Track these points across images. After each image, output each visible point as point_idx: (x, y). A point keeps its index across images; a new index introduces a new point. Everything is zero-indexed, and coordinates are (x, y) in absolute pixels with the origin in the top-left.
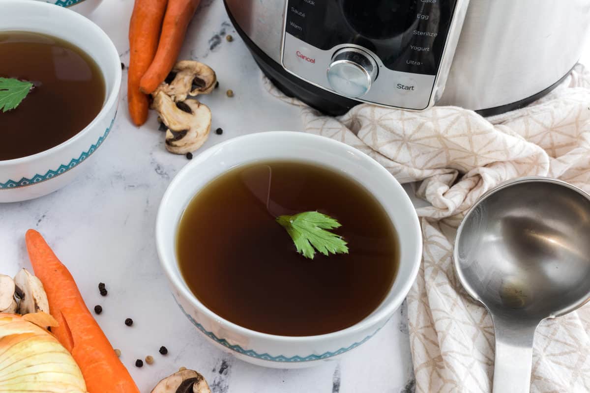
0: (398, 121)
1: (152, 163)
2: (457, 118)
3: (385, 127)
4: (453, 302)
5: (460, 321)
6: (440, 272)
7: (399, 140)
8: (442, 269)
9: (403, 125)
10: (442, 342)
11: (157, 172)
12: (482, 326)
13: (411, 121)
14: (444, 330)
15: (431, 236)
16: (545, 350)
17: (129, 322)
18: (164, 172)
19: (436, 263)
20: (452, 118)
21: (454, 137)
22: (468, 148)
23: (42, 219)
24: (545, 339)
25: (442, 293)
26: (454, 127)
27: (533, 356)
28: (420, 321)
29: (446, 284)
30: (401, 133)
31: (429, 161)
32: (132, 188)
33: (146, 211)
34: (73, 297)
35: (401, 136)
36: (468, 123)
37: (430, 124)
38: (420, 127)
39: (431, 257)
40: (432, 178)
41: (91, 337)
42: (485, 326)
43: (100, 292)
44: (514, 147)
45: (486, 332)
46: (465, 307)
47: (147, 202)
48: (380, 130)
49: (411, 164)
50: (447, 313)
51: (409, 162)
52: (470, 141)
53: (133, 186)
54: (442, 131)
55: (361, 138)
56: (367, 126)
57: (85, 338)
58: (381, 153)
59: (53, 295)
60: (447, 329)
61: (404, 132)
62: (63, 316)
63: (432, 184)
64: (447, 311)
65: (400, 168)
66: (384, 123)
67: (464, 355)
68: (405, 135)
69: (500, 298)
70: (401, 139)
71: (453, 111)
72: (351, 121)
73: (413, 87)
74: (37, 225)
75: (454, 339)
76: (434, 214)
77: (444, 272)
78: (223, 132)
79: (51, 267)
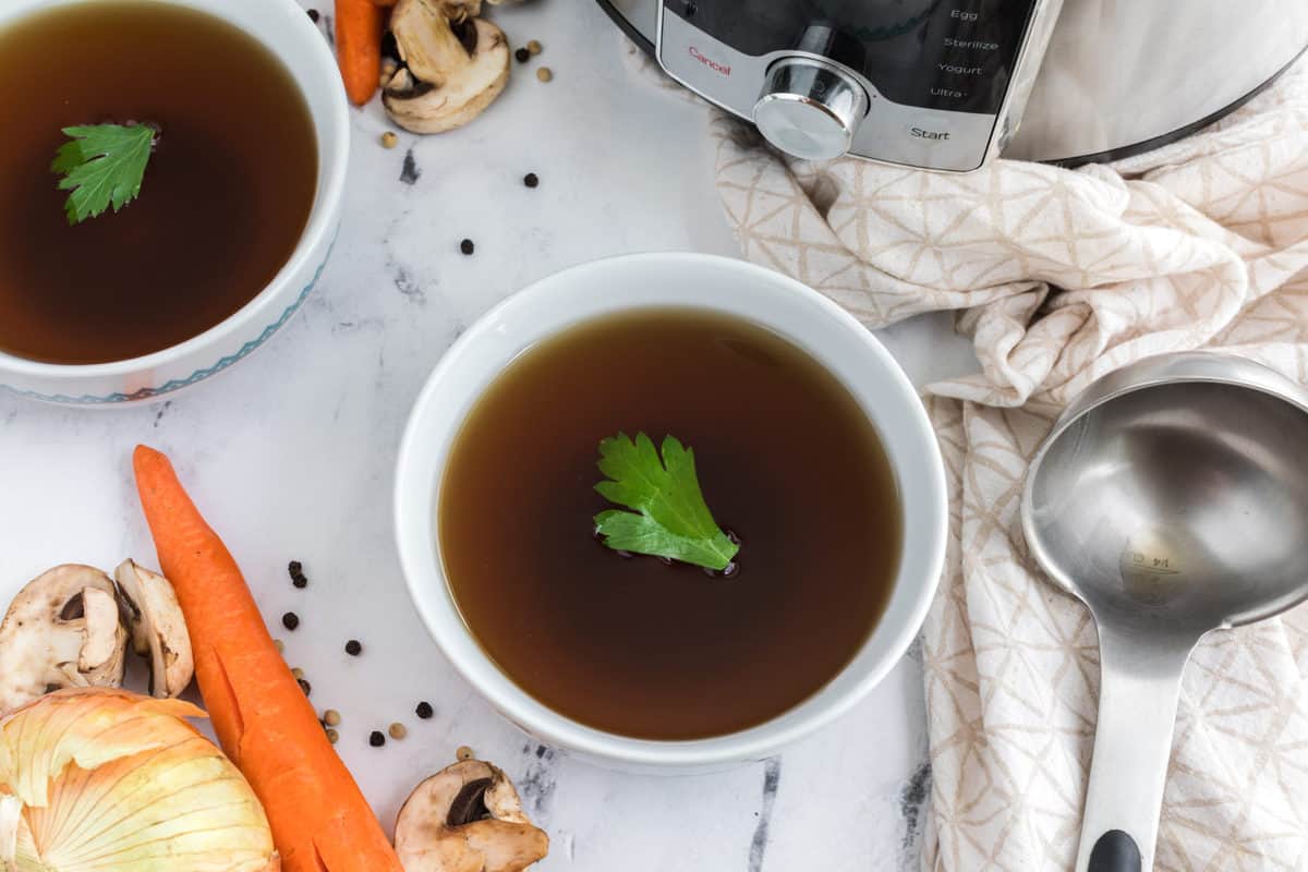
0: (913, 202)
1: (388, 265)
2: (1045, 201)
3: (886, 216)
4: (1016, 602)
5: (1029, 646)
6: (995, 530)
7: (917, 242)
8: (998, 525)
9: (924, 213)
10: (988, 701)
11: (399, 286)
12: (1077, 645)
13: (942, 202)
14: (992, 674)
15: (981, 445)
16: (1204, 702)
17: (354, 648)
18: (414, 288)
19: (988, 510)
20: (1034, 199)
21: (1036, 241)
22: (1067, 260)
23: (165, 411)
24: (1206, 676)
25: (994, 581)
26: (1037, 221)
27: (1178, 719)
28: (948, 642)
29: (1005, 559)
30: (919, 230)
31: (982, 275)
32: (348, 329)
33: (379, 385)
34: (237, 612)
35: (920, 236)
36: (1067, 214)
37: (983, 213)
38: (963, 217)
39: (977, 495)
40: (989, 308)
41: (276, 710)
42: (1085, 645)
43: (292, 581)
44: (1168, 256)
45: (1085, 657)
46: (1044, 603)
47: (382, 363)
48: (873, 219)
49: (942, 285)
50: (1002, 635)
51: (937, 281)
52: (1072, 251)
53: (350, 325)
54: (1008, 229)
55: (835, 229)
56: (848, 206)
57: (264, 712)
58: (877, 266)
59: (196, 610)
60: (1001, 672)
61: (926, 227)
62: (219, 660)
63: (989, 322)
64: (1002, 631)
65: (919, 295)
66: (882, 205)
67: (1030, 730)
68: (928, 234)
69: (1120, 579)
70: (919, 240)
71: (1036, 183)
72: (814, 178)
73: (946, 134)
74: (156, 425)
75: (1014, 695)
76: (988, 398)
77: (1003, 531)
78: (540, 181)
79: (188, 545)
